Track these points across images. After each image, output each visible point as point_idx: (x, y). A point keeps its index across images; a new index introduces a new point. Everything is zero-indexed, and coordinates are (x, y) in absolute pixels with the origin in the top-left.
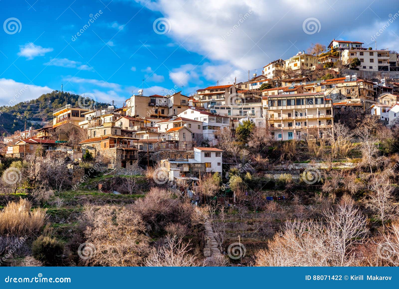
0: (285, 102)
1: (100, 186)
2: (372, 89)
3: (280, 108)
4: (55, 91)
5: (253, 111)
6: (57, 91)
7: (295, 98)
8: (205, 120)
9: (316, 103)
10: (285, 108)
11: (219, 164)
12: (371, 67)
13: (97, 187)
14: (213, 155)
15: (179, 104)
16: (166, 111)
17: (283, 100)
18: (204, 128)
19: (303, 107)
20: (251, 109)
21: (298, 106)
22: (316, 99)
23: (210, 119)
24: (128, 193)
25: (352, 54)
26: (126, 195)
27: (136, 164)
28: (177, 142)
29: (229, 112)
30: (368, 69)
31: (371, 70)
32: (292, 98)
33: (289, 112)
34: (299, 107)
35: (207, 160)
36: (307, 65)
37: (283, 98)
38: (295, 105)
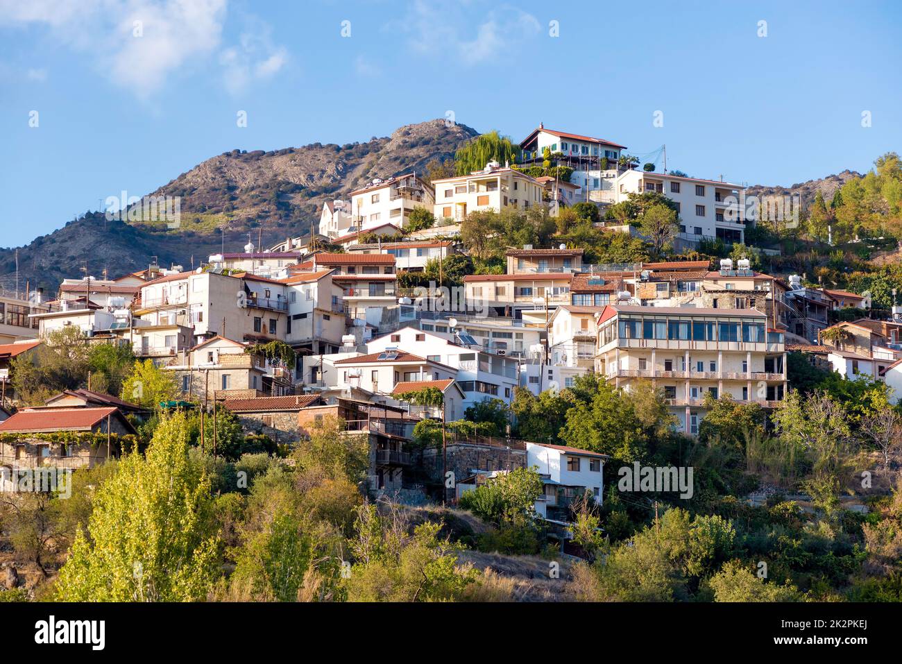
0: (662, 330)
3: (651, 344)
7: (689, 319)
9: (746, 339)
10: (663, 345)
12: (698, 230)
15: (328, 308)
17: (656, 322)
19: (712, 346)
20: (514, 336)
21: (698, 342)
22: (746, 329)
25: (650, 186)
32: (682, 319)
33: (669, 357)
34: (701, 345)
36: (515, 204)
37: (657, 318)
38: (689, 338)
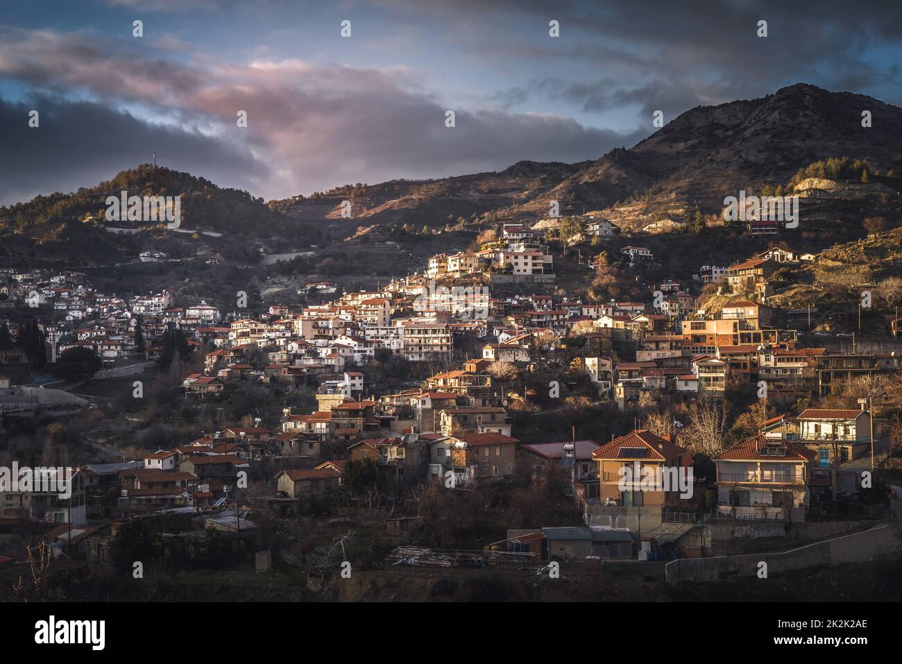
1: (285, 402)
2: (503, 308)
4: (143, 164)
5: (397, 331)
6: (147, 165)
8: (355, 345)
9: (439, 333)
10: (416, 336)
11: (361, 384)
12: (525, 271)
13: (283, 403)
14: (357, 378)
15: (337, 327)
16: (326, 332)
18: (355, 352)
19: (429, 336)
22: (439, 331)
23: (359, 346)
24: (301, 407)
25: (508, 258)
26: (300, 409)
27: (305, 384)
28: (333, 365)
29: (378, 332)
30: (522, 272)
31: (525, 273)
33: (420, 339)
35: (353, 382)
36: (466, 265)
38: (423, 334)
